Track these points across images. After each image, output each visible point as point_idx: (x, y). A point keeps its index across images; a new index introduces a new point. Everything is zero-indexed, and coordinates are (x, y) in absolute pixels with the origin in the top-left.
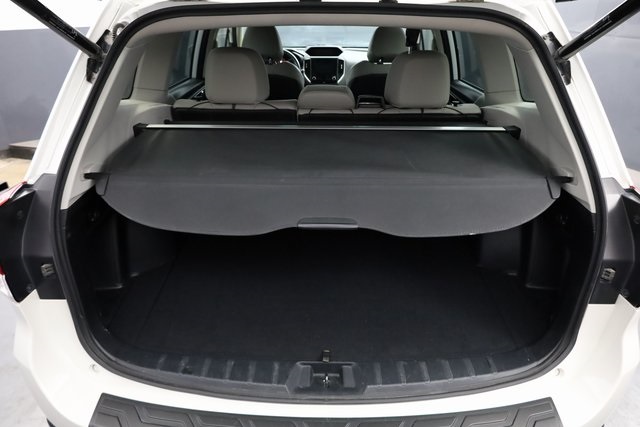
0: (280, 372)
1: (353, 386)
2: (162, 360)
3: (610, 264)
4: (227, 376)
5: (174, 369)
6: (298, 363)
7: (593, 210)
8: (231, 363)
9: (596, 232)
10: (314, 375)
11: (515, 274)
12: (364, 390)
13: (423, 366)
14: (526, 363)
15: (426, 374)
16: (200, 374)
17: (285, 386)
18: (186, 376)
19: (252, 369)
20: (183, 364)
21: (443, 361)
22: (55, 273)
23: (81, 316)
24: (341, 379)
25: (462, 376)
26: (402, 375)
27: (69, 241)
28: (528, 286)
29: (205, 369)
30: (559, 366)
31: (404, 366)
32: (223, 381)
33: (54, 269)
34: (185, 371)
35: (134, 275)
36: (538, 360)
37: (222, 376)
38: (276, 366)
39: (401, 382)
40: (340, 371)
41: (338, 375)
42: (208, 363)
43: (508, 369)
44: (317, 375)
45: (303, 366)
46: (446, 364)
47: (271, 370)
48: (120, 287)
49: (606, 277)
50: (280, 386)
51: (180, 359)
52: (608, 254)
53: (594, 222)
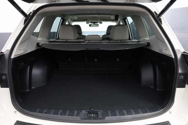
0: (77, 113)
1: (102, 118)
2: (38, 110)
3: (181, 74)
4: (59, 114)
5: (42, 113)
6: (83, 111)
7: (173, 57)
8: (61, 111)
9: (175, 64)
10: (89, 115)
11: (153, 87)
12: (105, 118)
13: (125, 111)
14: (159, 110)
15: (126, 113)
16: (50, 114)
17: (78, 117)
18: (45, 114)
19: (68, 112)
20: (45, 111)
21: (131, 110)
22: (7, 79)
23: (13, 94)
24: (97, 116)
25: (138, 114)
26: (118, 114)
27: (12, 69)
28: (157, 90)
29: (52, 112)
30: (170, 110)
31: (118, 111)
32: (58, 116)
33: (7, 77)
34: (45, 113)
35: (33, 88)
36: (163, 109)
37: (57, 114)
38: (76, 111)
39: (117, 116)
40: (97, 114)
41: (96, 115)
42: (53, 111)
43: (153, 112)
44: (90, 115)
45: (85, 112)
46: (132, 111)
47: (74, 112)
48: (28, 91)
49: (181, 78)
50: (77, 117)
51: (44, 110)
52: (180, 71)
53: (174, 61)
